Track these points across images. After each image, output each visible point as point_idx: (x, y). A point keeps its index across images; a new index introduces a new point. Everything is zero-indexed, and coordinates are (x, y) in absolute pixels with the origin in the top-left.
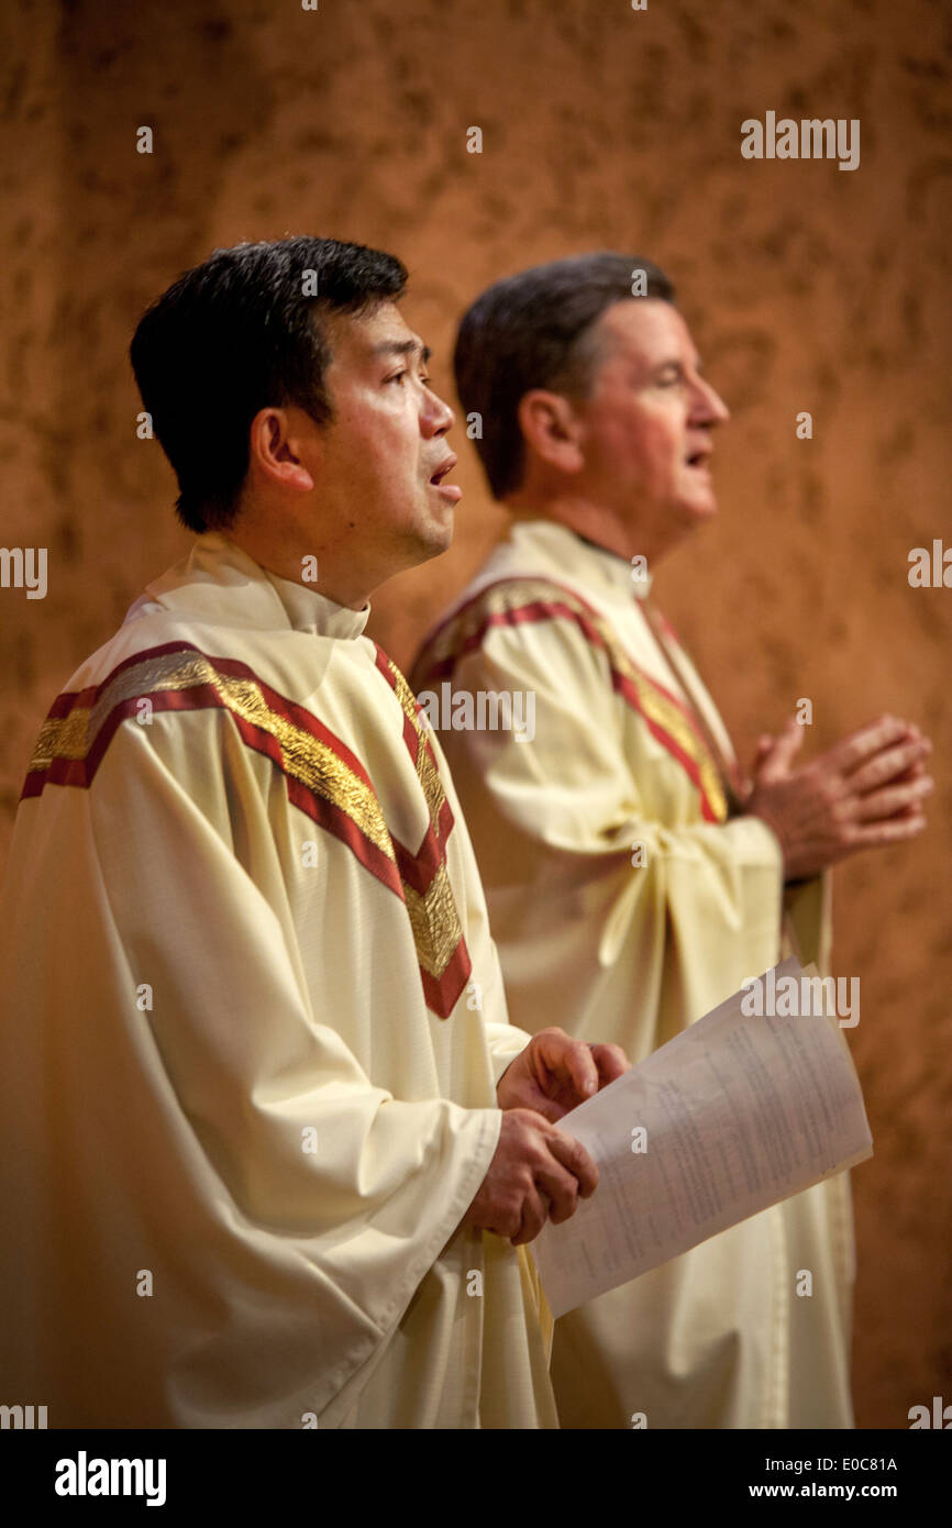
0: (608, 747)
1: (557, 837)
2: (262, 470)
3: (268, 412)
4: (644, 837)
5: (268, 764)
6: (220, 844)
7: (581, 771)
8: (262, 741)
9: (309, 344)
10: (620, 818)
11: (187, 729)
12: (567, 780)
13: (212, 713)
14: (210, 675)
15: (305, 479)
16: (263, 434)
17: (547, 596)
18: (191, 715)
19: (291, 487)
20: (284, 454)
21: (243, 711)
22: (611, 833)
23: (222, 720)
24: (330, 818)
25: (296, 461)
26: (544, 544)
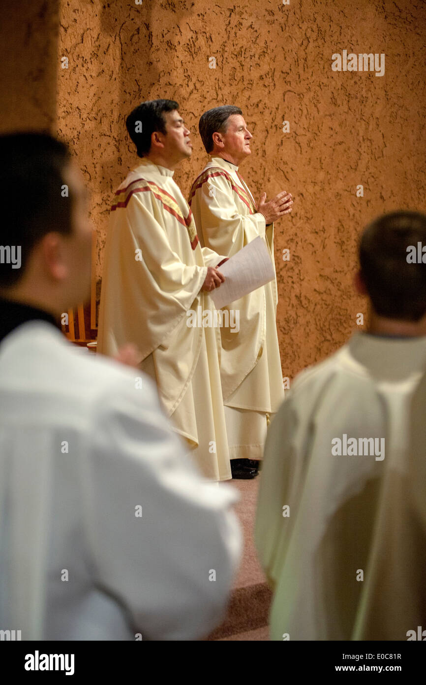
0: (232, 200)
1: (223, 217)
2: (154, 144)
3: (155, 133)
4: (240, 217)
5: (160, 201)
6: (152, 216)
7: (227, 205)
8: (158, 197)
9: (162, 119)
10: (235, 214)
11: (144, 195)
12: (224, 207)
13: (149, 192)
14: (148, 185)
15: (162, 146)
16: (154, 137)
17: (219, 171)
18: (145, 192)
19: (160, 148)
20: (158, 141)
21: (155, 192)
22: (233, 217)
23: (151, 193)
24: (172, 211)
25: (160, 142)
26: (218, 161)
